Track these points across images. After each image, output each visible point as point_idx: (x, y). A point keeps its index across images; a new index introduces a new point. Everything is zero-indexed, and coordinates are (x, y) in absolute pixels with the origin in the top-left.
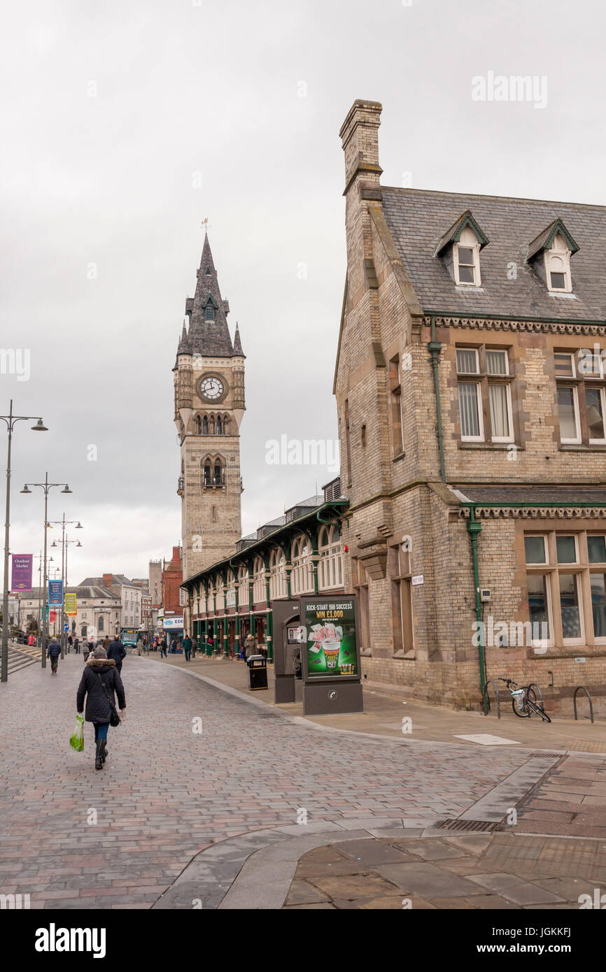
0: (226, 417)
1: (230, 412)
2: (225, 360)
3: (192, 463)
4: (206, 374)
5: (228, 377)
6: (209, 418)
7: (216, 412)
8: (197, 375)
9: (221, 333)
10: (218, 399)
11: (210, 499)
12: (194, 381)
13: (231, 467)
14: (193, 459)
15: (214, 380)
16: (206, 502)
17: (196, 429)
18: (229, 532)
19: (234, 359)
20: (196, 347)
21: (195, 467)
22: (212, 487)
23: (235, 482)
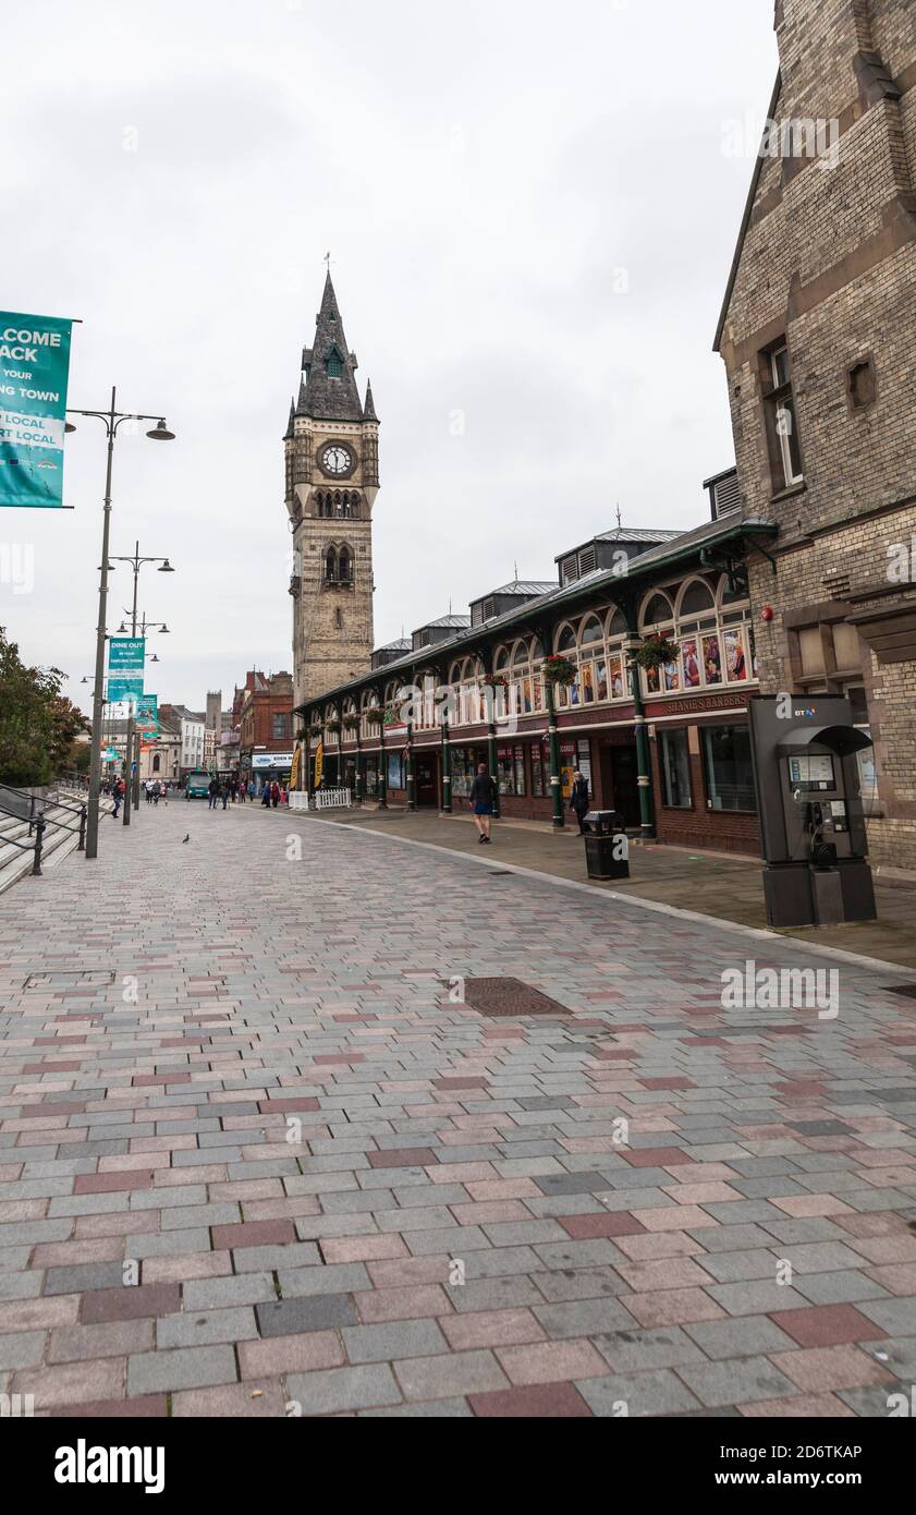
0: (355, 496)
1: (360, 491)
2: (354, 426)
3: (310, 553)
4: (329, 441)
5: (357, 447)
6: (333, 497)
7: (342, 489)
8: (318, 442)
9: (348, 392)
10: (344, 473)
11: (332, 599)
12: (315, 450)
13: (361, 559)
14: (313, 548)
15: (340, 450)
16: (328, 602)
17: (317, 511)
18: (358, 641)
19: (365, 425)
20: (316, 407)
21: (314, 558)
22: (336, 584)
23: (366, 577)
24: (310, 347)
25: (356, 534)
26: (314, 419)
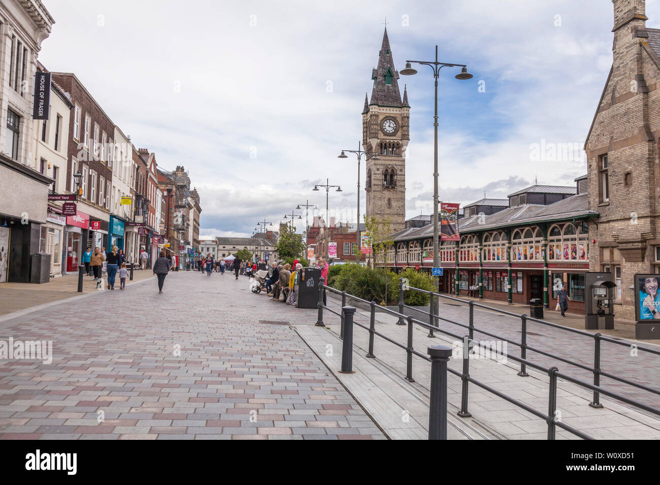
0: (398, 144)
1: (400, 142)
2: (398, 109)
3: (377, 172)
4: (386, 117)
5: (399, 120)
6: (388, 145)
7: (392, 141)
8: (381, 117)
9: (395, 92)
10: (393, 133)
11: (387, 194)
12: (379, 122)
13: (400, 175)
14: (378, 170)
15: (391, 121)
16: (385, 195)
17: (380, 151)
18: (398, 214)
19: (403, 109)
20: (380, 100)
21: (379, 174)
22: (388, 187)
23: (402, 184)
24: (376, 68)
25: (398, 163)
26: (379, 106)
